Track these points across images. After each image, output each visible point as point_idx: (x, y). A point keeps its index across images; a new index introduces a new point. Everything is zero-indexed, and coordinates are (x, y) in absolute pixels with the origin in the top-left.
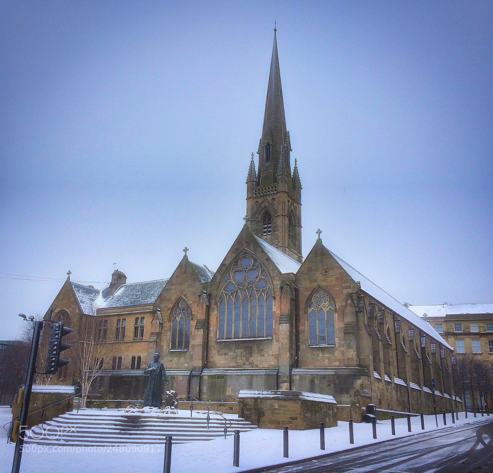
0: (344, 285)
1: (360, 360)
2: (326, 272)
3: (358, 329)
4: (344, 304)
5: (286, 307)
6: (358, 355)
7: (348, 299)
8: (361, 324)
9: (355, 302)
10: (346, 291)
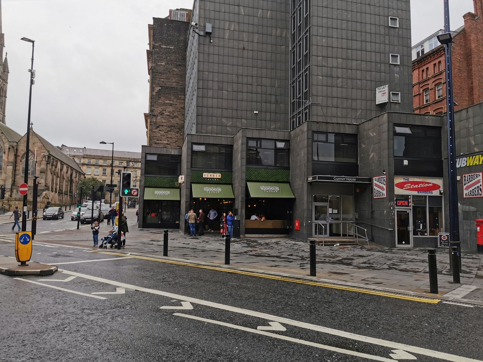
0: (42, 151)
1: (46, 184)
2: (34, 144)
3: (47, 171)
4: (41, 159)
5: (12, 158)
6: (45, 182)
7: (43, 158)
8: (48, 169)
9: (47, 159)
10: (42, 154)
